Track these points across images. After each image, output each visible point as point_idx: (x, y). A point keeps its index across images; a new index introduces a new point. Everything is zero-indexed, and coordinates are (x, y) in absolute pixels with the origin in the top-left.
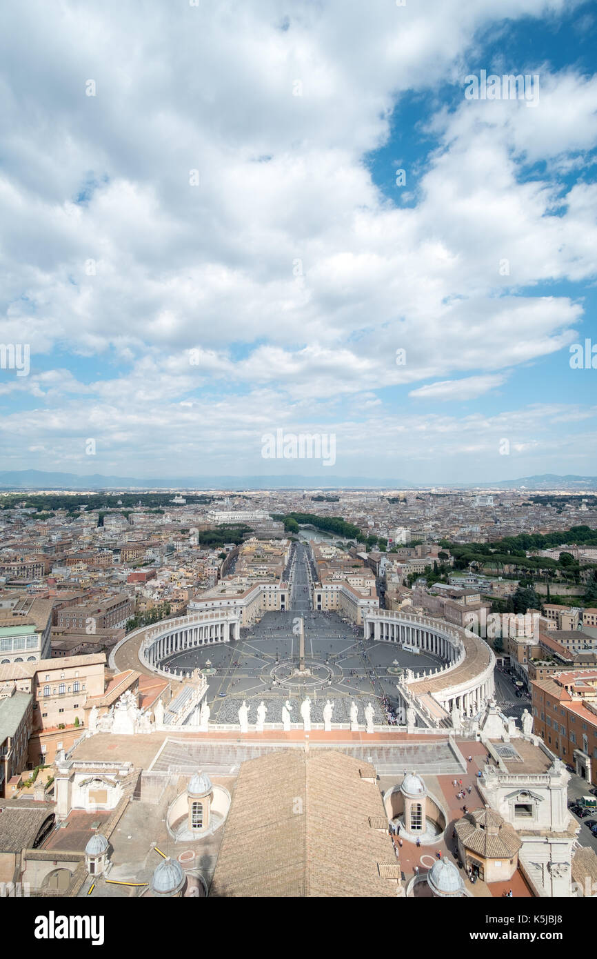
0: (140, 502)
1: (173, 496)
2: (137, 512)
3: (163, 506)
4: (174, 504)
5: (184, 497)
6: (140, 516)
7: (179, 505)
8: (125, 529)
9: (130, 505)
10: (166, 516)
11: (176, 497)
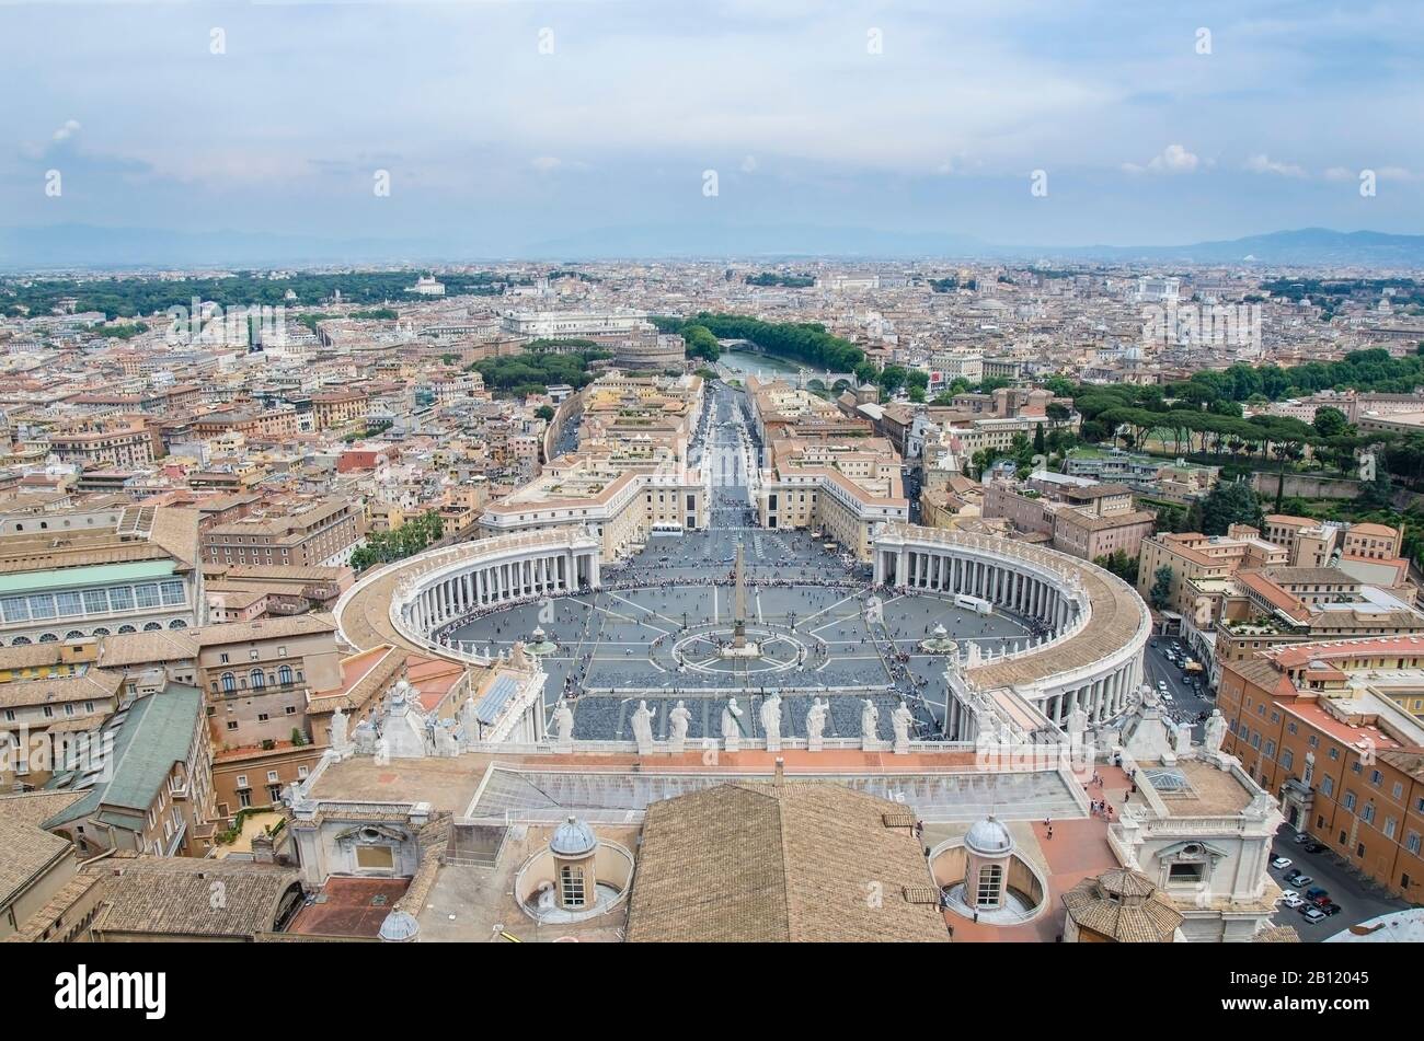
0: (338, 293)
1: (413, 278)
2: (335, 317)
3: (394, 299)
4: (417, 296)
5: (440, 279)
6: (343, 324)
7: (429, 298)
8: (313, 355)
9: (315, 302)
10: (403, 325)
11: (422, 280)
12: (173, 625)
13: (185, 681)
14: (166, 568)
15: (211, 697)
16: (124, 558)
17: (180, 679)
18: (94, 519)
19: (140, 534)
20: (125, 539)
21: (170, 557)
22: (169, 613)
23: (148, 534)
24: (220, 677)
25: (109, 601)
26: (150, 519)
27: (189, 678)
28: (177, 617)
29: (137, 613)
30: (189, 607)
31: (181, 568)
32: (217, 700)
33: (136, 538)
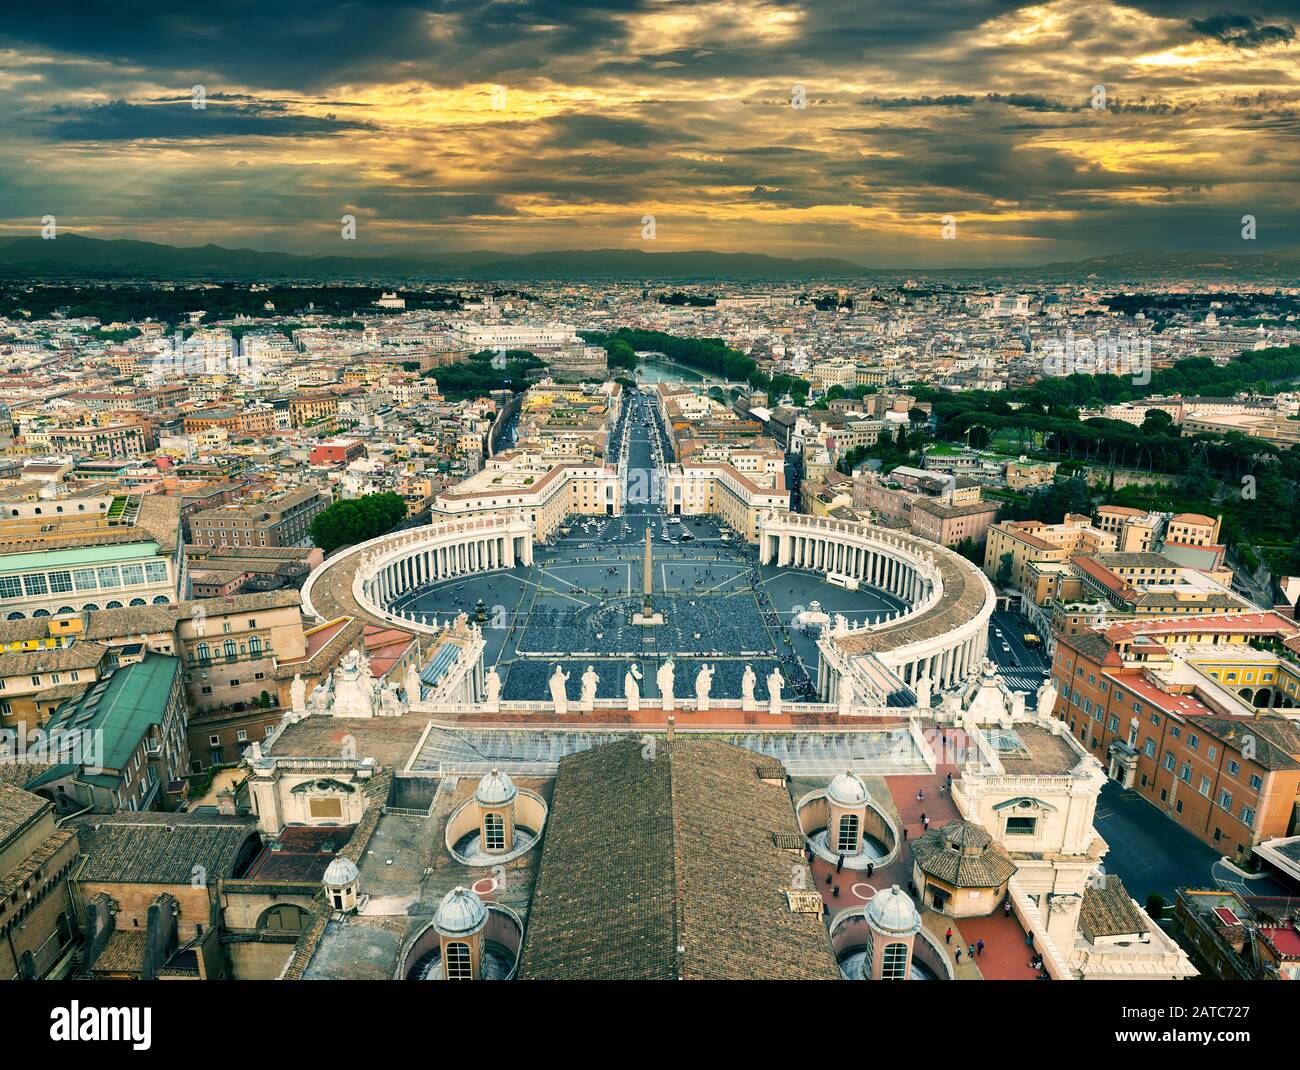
0: (312, 305)
1: (377, 293)
2: (309, 327)
3: (361, 312)
4: (381, 310)
5: (400, 295)
6: (315, 334)
7: (393, 312)
8: (288, 360)
9: (292, 313)
10: (369, 335)
11: (384, 295)
13: (163, 651)
14: (151, 549)
15: (187, 665)
16: (111, 541)
17: (159, 649)
18: (85, 506)
19: (127, 519)
20: (111, 524)
21: (152, 541)
22: (152, 589)
23: (134, 520)
24: (195, 648)
25: (97, 579)
26: (137, 505)
27: (167, 648)
29: (123, 589)
30: (171, 584)
31: (164, 549)
32: (193, 668)
33: (124, 523)
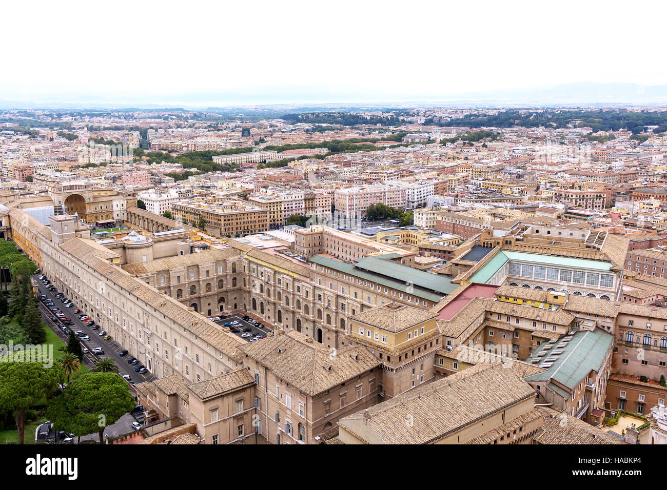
12: (603, 297)
13: (606, 329)
14: (606, 266)
15: (617, 342)
16: (585, 256)
17: (604, 327)
18: (573, 234)
19: (597, 246)
20: (587, 247)
21: (609, 261)
22: (602, 291)
23: (601, 247)
24: (625, 333)
25: (572, 277)
26: (603, 239)
27: (609, 328)
28: (606, 294)
29: (585, 286)
30: (613, 290)
31: (614, 268)
32: (620, 345)
33: (594, 248)
